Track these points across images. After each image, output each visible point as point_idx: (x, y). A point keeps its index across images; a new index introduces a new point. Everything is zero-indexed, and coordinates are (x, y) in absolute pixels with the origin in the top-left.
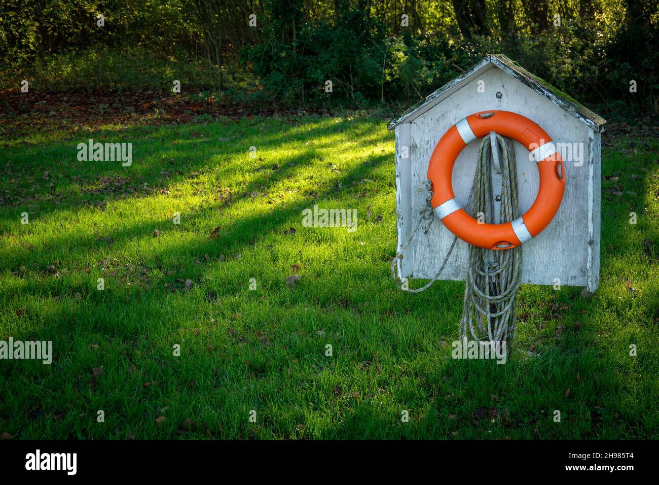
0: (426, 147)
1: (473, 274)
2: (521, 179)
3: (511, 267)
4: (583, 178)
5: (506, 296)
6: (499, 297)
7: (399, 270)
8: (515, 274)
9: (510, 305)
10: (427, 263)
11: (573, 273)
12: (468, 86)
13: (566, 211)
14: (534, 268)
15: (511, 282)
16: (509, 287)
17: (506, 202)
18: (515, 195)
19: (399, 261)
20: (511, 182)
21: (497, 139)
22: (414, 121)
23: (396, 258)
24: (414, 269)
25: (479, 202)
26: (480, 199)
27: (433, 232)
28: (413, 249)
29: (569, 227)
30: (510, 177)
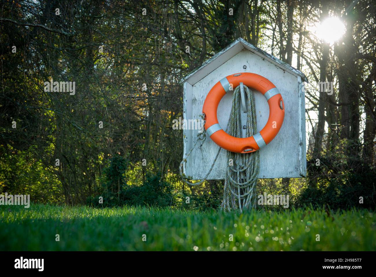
0: (201, 100)
1: (230, 172)
2: (258, 115)
3: (253, 166)
4: (295, 112)
5: (250, 183)
6: (245, 183)
7: (184, 169)
8: (255, 169)
9: (252, 188)
10: (201, 169)
11: (290, 170)
12: (226, 63)
13: (286, 132)
14: (267, 168)
15: (253, 173)
16: (252, 177)
17: (249, 126)
18: (255, 121)
19: (184, 163)
20: (252, 114)
21: (244, 88)
22: (195, 85)
23: (182, 161)
24: (194, 174)
25: (233, 126)
26: (234, 125)
27: (205, 150)
28: (193, 162)
29: (287, 142)
30: (252, 110)
